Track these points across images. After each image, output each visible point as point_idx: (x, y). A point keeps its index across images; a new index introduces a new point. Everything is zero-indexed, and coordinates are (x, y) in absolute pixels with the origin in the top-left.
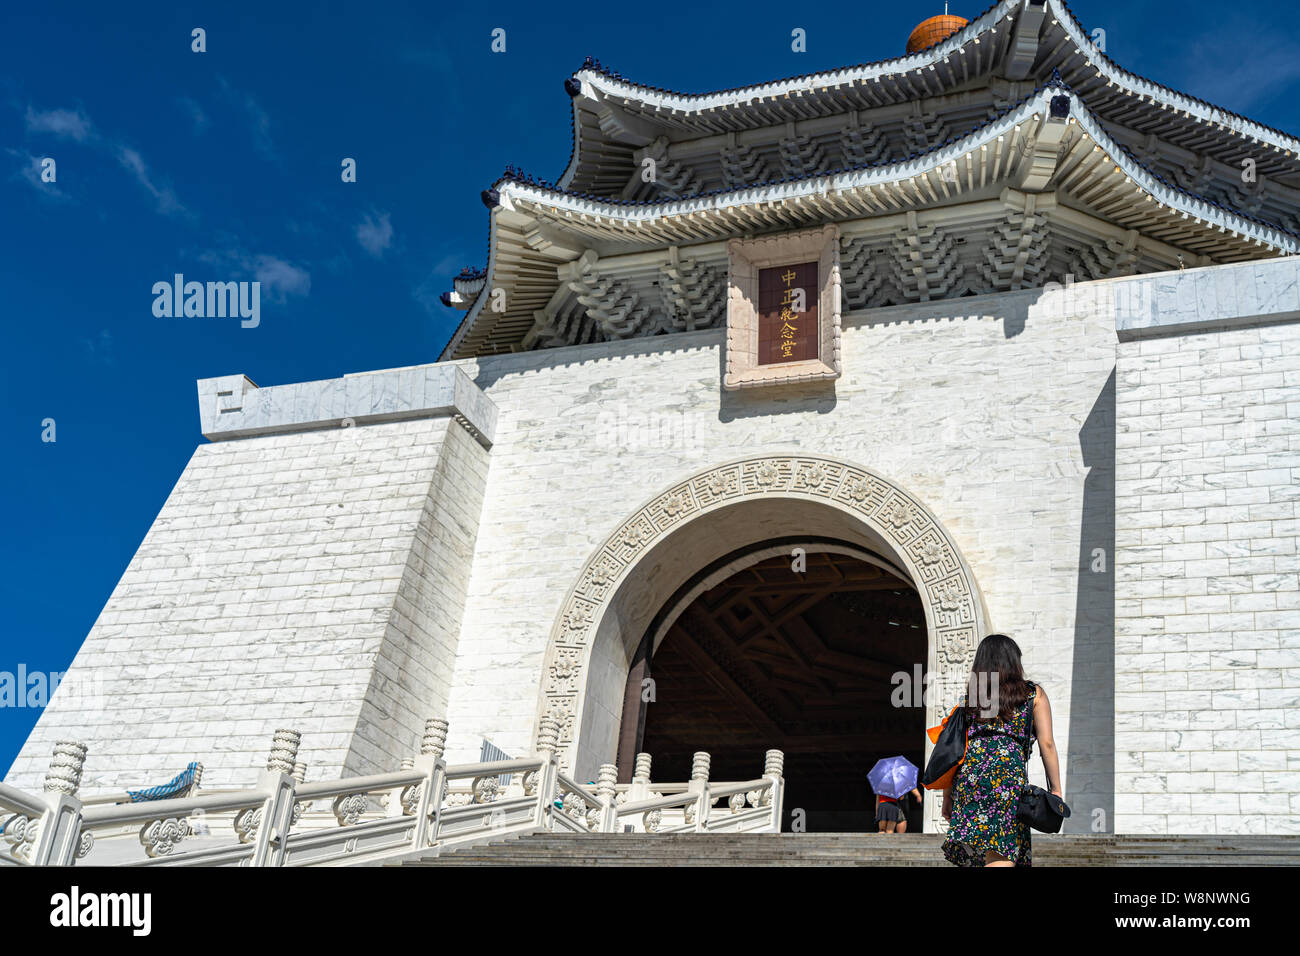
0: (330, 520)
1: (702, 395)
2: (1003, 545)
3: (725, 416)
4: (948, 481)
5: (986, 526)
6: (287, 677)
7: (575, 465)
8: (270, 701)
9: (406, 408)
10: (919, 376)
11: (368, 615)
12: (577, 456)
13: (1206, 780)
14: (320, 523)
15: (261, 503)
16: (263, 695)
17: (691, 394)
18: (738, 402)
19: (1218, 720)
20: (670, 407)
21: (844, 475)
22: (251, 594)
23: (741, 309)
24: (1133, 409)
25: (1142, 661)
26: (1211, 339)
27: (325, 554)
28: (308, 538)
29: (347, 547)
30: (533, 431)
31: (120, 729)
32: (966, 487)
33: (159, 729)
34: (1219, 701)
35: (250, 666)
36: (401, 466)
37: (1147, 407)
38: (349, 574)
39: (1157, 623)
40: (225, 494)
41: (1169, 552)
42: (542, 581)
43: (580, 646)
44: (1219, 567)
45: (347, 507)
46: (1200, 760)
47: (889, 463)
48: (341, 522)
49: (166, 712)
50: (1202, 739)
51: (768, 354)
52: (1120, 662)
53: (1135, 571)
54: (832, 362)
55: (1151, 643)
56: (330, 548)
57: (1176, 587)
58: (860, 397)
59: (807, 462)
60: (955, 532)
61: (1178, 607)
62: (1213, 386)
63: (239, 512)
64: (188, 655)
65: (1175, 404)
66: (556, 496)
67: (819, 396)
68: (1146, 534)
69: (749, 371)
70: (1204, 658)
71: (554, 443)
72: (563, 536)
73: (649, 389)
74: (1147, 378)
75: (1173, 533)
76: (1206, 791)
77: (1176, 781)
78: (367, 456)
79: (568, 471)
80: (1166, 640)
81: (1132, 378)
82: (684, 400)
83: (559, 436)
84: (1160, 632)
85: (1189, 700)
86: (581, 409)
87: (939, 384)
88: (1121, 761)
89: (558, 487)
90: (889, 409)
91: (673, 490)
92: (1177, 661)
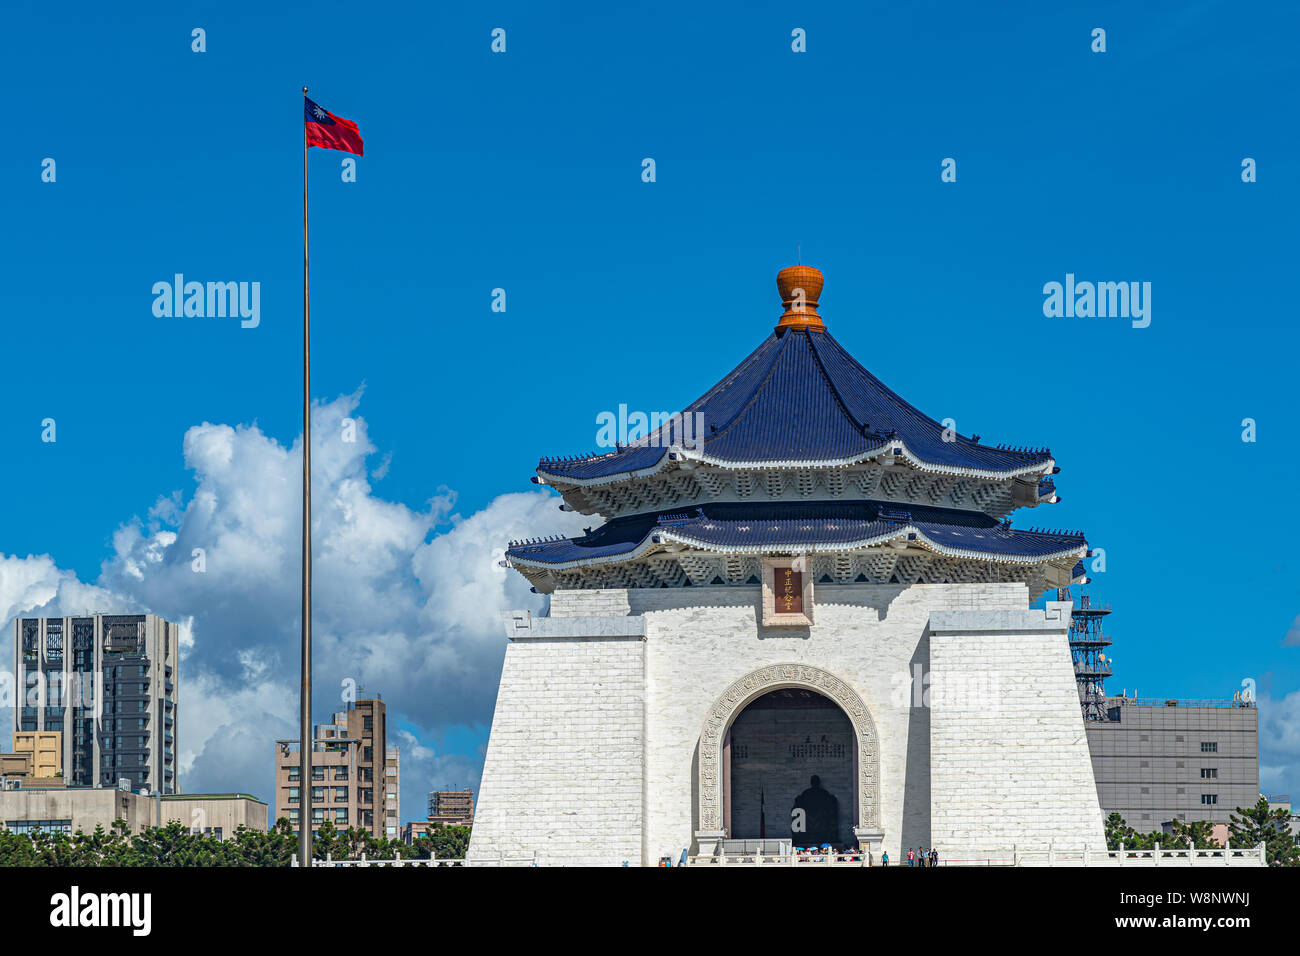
0: (597, 692)
1: (749, 623)
2: (883, 702)
3: (761, 637)
4: (860, 673)
5: (874, 694)
6: (602, 768)
7: (692, 653)
8: (597, 778)
9: (619, 635)
10: (846, 623)
11: (632, 740)
12: (692, 649)
13: (958, 812)
14: (592, 693)
15: (556, 680)
16: (594, 776)
17: (743, 621)
18: (765, 632)
19: (962, 792)
20: (734, 627)
21: (821, 675)
22: (569, 728)
23: (768, 593)
24: (936, 667)
25: (940, 770)
26: (964, 639)
27: (601, 710)
28: (589, 700)
29: (610, 706)
30: (668, 634)
31: (526, 790)
32: (867, 676)
33: (546, 790)
34: (963, 785)
35: (582, 762)
36: (625, 666)
37: (941, 667)
38: (616, 720)
39: (944, 756)
40: (535, 673)
41: (949, 729)
42: (684, 708)
43: (714, 745)
44: (964, 736)
45: (604, 686)
46: (957, 806)
47: (835, 665)
48: (603, 693)
49: (547, 783)
50: (958, 798)
51: (779, 609)
52: (932, 771)
53: (937, 736)
54: (811, 618)
55: (942, 764)
56: (602, 706)
57: (950, 743)
58: (821, 631)
59: (806, 668)
60: (863, 696)
61: (949, 751)
62: (964, 660)
63: (546, 684)
64: (547, 756)
65: (950, 667)
66: (684, 667)
67: (802, 631)
68: (940, 721)
69: (772, 618)
70: (958, 770)
71: (679, 640)
72: (691, 688)
73: (723, 617)
74: (941, 654)
75: (950, 722)
76: (959, 816)
77: (949, 813)
78: (606, 658)
79: (688, 655)
80: (947, 763)
81: (936, 653)
82: (740, 625)
83: (681, 637)
84: (945, 760)
85: (953, 785)
86: (690, 624)
87: (854, 628)
88: (933, 805)
89: (684, 663)
90: (833, 638)
91: (747, 676)
92: (950, 771)
